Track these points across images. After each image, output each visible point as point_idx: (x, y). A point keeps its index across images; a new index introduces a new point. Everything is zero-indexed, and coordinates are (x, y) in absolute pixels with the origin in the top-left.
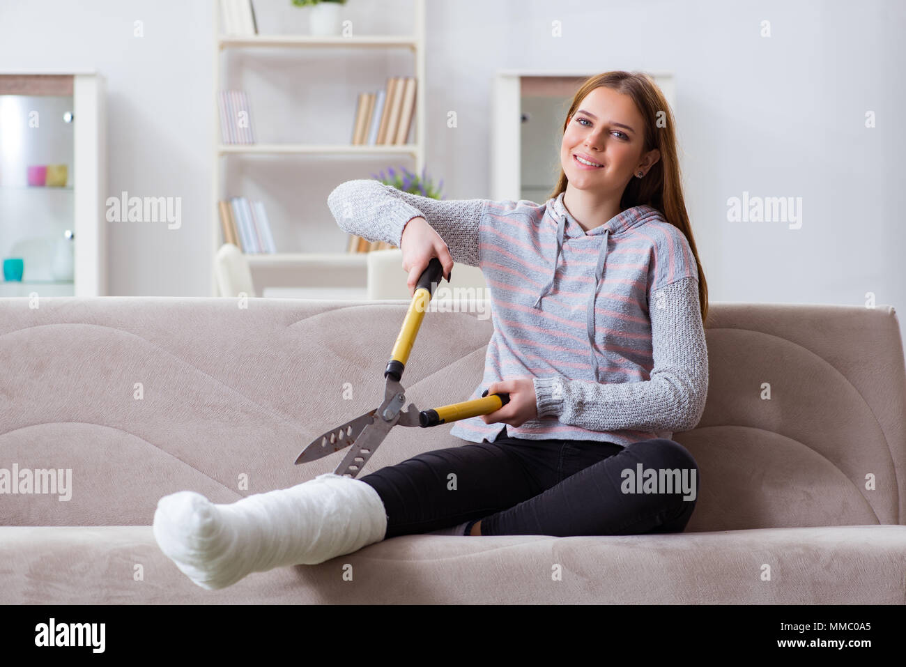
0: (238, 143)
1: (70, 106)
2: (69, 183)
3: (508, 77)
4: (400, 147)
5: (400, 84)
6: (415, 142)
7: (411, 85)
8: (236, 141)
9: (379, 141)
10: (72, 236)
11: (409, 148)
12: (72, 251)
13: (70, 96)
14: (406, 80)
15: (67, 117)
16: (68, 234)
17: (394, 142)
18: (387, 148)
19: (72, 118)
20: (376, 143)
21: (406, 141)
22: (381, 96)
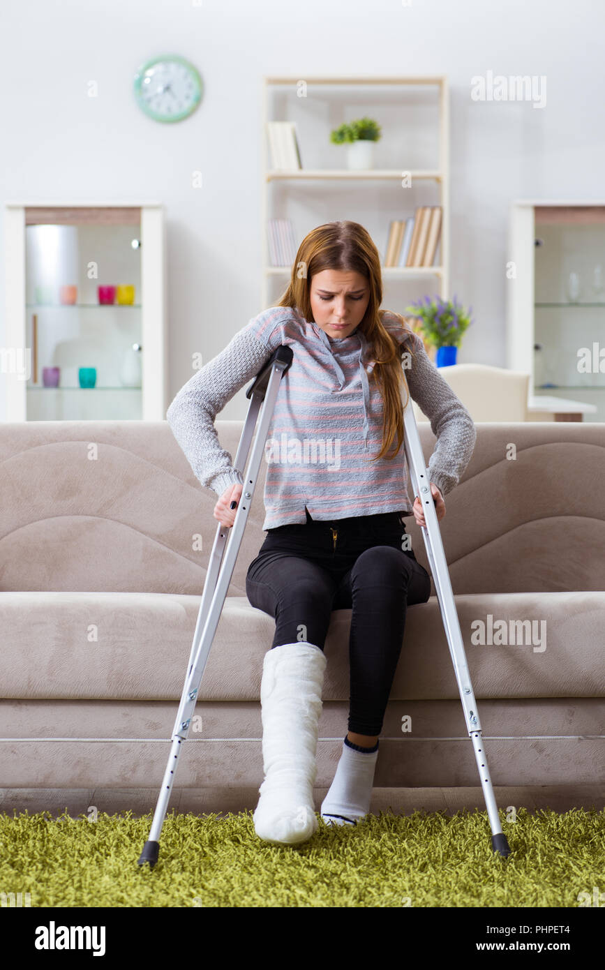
0: (284, 266)
1: (138, 235)
2: (136, 302)
3: (523, 207)
4: (427, 270)
5: (428, 213)
6: (440, 264)
7: (437, 213)
8: (283, 264)
9: (409, 263)
10: (140, 349)
11: (435, 269)
12: (139, 363)
13: (138, 224)
14: (433, 209)
15: (135, 244)
16: (136, 347)
17: (422, 264)
18: (416, 270)
19: (140, 245)
20: (406, 266)
21: (432, 264)
22: (411, 224)
